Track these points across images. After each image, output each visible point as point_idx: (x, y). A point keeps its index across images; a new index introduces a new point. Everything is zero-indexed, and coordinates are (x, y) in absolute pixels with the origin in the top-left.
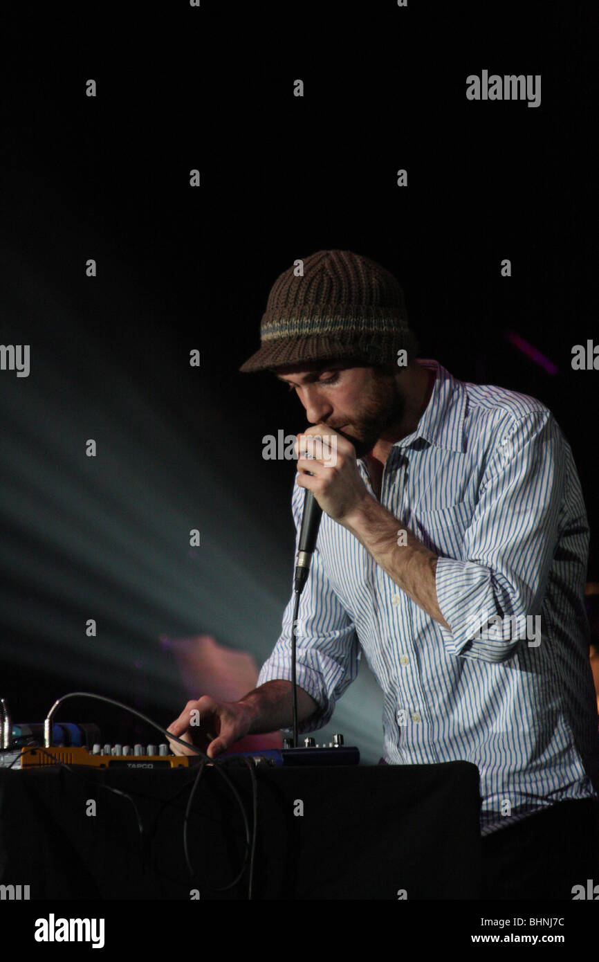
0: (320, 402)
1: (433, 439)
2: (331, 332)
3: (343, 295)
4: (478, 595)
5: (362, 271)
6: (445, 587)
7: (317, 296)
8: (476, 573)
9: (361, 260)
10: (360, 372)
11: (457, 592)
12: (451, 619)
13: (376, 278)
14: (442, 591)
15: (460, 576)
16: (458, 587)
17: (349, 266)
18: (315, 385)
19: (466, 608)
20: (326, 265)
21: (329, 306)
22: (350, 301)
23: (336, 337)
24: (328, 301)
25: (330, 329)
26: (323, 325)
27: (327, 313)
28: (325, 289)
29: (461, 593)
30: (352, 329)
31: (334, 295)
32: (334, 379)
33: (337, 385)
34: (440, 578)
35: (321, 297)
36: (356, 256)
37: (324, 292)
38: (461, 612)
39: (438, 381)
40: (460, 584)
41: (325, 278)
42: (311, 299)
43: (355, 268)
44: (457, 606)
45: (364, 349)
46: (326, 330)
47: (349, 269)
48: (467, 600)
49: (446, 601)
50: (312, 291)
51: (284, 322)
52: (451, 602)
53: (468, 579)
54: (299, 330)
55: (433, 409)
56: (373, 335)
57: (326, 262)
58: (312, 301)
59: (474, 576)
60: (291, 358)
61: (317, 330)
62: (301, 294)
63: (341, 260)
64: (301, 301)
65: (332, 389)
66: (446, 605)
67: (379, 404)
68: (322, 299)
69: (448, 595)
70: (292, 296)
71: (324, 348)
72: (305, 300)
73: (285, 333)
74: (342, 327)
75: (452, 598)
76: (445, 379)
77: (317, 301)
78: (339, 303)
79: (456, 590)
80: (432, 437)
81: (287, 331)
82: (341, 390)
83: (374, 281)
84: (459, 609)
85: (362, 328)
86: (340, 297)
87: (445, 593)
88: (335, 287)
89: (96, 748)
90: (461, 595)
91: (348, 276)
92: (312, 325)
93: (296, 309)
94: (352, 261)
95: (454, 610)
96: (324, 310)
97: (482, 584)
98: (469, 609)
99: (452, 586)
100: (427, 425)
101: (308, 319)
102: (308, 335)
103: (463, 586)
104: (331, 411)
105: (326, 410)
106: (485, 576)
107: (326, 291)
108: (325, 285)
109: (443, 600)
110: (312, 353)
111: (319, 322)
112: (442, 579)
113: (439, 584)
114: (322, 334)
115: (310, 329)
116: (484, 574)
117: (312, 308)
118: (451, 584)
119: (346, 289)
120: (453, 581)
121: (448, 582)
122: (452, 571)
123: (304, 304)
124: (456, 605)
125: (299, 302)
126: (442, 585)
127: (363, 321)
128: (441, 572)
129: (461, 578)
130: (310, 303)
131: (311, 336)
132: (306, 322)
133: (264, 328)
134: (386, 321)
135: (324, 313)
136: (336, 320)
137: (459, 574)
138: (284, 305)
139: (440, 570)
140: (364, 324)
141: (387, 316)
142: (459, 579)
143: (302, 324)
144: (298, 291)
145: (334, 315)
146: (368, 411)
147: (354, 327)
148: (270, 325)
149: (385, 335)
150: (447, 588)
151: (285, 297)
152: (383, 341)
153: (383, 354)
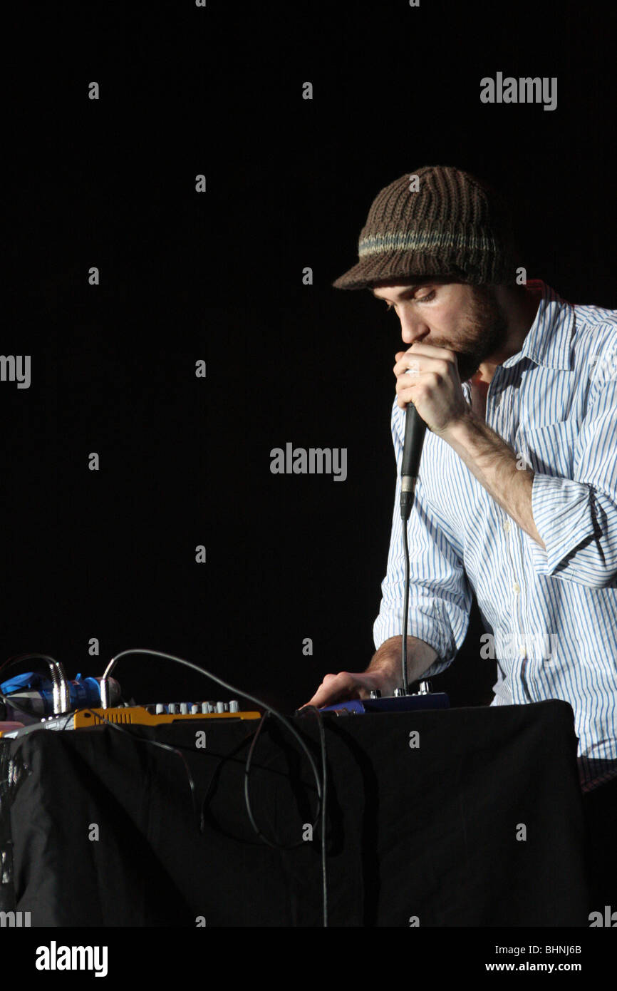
0: (415, 321)
1: (539, 359)
2: (427, 249)
3: (442, 210)
4: (575, 512)
5: (464, 188)
6: (542, 502)
7: (414, 211)
8: (574, 491)
9: (464, 177)
10: (458, 287)
11: (554, 509)
12: (546, 536)
13: (478, 194)
14: (538, 507)
15: (558, 492)
16: (556, 503)
17: (451, 182)
18: (411, 303)
19: (563, 524)
20: (428, 181)
21: (426, 221)
22: (449, 217)
23: (432, 253)
24: (426, 215)
25: (426, 245)
26: (419, 240)
27: (424, 228)
28: (423, 203)
29: (557, 510)
30: (450, 245)
31: (432, 210)
32: (431, 296)
33: (435, 303)
34: (536, 493)
35: (419, 212)
36: (460, 173)
37: (422, 207)
38: (557, 529)
39: (543, 302)
40: (558, 500)
41: (424, 193)
42: (408, 213)
43: (458, 184)
44: (553, 523)
45: (462, 267)
46: (422, 246)
47: (451, 184)
48: (563, 518)
49: (541, 517)
50: (410, 205)
51: (380, 237)
52: (546, 518)
53: (566, 497)
54: (394, 244)
55: (538, 328)
56: (472, 253)
57: (428, 177)
58: (410, 216)
59: (572, 494)
60: (382, 273)
61: (412, 246)
62: (399, 209)
63: (444, 176)
64: (398, 215)
65: (428, 308)
66: (542, 521)
68: (420, 214)
69: (543, 511)
70: (389, 211)
71: (418, 263)
72: (402, 214)
73: (380, 248)
74: (439, 244)
75: (547, 515)
76: (551, 301)
77: (414, 215)
78: (437, 218)
79: (553, 506)
80: (538, 357)
81: (382, 246)
82: (438, 309)
83: (476, 198)
84: (555, 526)
85: (461, 246)
86: (439, 211)
87: (540, 509)
88: (433, 202)
89: (159, 708)
90: (558, 511)
91: (448, 192)
92: (408, 241)
93: (392, 223)
94: (455, 176)
95: (549, 527)
96: (420, 225)
97: (580, 502)
98: (566, 526)
99: (550, 502)
100: (532, 344)
101: (404, 233)
102: (403, 251)
103: (560, 503)
104: (428, 331)
105: (421, 330)
106: (583, 494)
107: (425, 205)
108: (424, 200)
109: (539, 516)
110: (404, 268)
111: (415, 237)
112: (539, 494)
113: (535, 499)
114: (418, 249)
115: (405, 244)
116: (583, 491)
117: (408, 222)
118: (547, 500)
119: (445, 204)
120: (550, 497)
121: (545, 498)
122: (549, 487)
123: (401, 219)
124: (551, 522)
125: (396, 217)
126: (539, 500)
127: (462, 239)
128: (538, 487)
129: (559, 495)
130: (407, 217)
131: (406, 251)
132: (402, 237)
133: (361, 243)
134: (487, 240)
135: (420, 228)
136: (433, 236)
137: (557, 490)
138: (380, 219)
139: (537, 485)
140: (463, 242)
141: (489, 236)
142: (556, 495)
143: (397, 239)
144: (395, 206)
145: (431, 231)
146: (467, 332)
147: (452, 244)
148: (366, 240)
149: (484, 254)
150: (544, 504)
151: (383, 211)
152: (483, 261)
153: (482, 274)
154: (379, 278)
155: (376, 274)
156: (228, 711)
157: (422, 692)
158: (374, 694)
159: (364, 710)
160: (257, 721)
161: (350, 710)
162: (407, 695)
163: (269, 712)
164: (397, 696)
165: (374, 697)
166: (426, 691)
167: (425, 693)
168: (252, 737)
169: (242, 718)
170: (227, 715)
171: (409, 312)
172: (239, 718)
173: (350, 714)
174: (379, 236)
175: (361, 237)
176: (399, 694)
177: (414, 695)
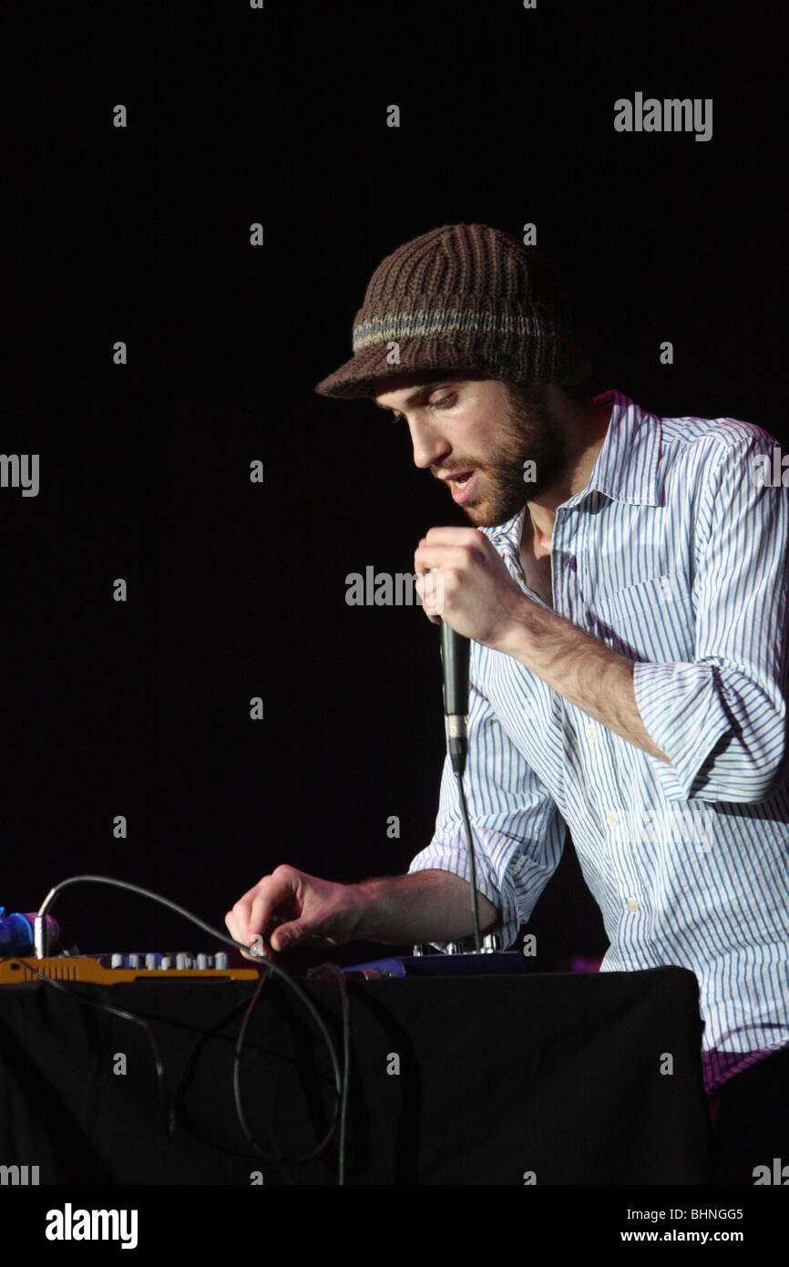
0: (431, 438)
1: (615, 492)
2: (441, 334)
3: (463, 280)
4: (700, 705)
5: (494, 250)
6: (651, 703)
7: (423, 283)
8: (691, 676)
10: (488, 385)
12: (667, 748)
13: (514, 258)
15: (669, 684)
16: (669, 699)
17: (476, 242)
18: (425, 411)
19: (685, 728)
20: (444, 242)
21: (440, 296)
22: (471, 289)
23: (448, 340)
24: (440, 288)
25: (439, 330)
26: (430, 323)
27: (436, 306)
28: (435, 272)
29: (673, 708)
30: (473, 328)
31: (448, 281)
33: (456, 411)
34: (640, 692)
35: (429, 284)
37: (434, 277)
38: (678, 735)
40: (671, 695)
41: (438, 258)
42: (415, 286)
43: (485, 245)
44: (672, 726)
45: (491, 359)
46: (433, 329)
47: (477, 246)
48: (684, 716)
49: (654, 724)
50: (417, 275)
51: (378, 321)
53: (682, 687)
54: (396, 331)
55: (610, 447)
56: (505, 338)
57: (445, 238)
58: (417, 290)
59: (689, 681)
61: (421, 330)
62: (403, 281)
63: (467, 235)
64: (401, 290)
65: (448, 417)
67: (521, 441)
68: (431, 287)
69: (655, 714)
70: (390, 285)
72: (406, 288)
73: (377, 336)
74: (458, 326)
75: (661, 718)
76: (628, 406)
77: (423, 289)
78: (454, 292)
79: (666, 704)
80: (612, 490)
82: (462, 418)
83: (510, 262)
84: (675, 732)
85: (489, 329)
86: (458, 282)
87: (651, 712)
88: (450, 270)
89: (115, 960)
90: (674, 711)
91: (472, 256)
92: (415, 323)
93: (393, 301)
94: (482, 236)
95: (668, 734)
96: (432, 301)
97: (701, 690)
98: (689, 729)
100: (602, 472)
101: (408, 314)
102: (409, 338)
103: (675, 697)
104: (449, 450)
105: (439, 449)
106: (704, 678)
107: (438, 275)
108: (437, 267)
109: (651, 723)
110: (407, 362)
111: (424, 318)
112: (645, 693)
113: (641, 701)
114: (429, 335)
115: (411, 329)
116: (702, 674)
117: (414, 299)
118: (658, 698)
119: (467, 272)
120: (660, 693)
121: (654, 696)
122: (656, 680)
123: (406, 294)
124: (669, 727)
125: (399, 293)
126: (646, 701)
127: (490, 319)
128: (641, 683)
129: (670, 687)
130: (413, 292)
131: (414, 338)
132: (406, 319)
133: (355, 332)
134: (527, 320)
135: (432, 306)
136: (449, 316)
137: (667, 681)
138: (379, 297)
139: (639, 680)
140: (492, 323)
141: (529, 314)
142: (668, 688)
143: (400, 322)
144: (398, 277)
145: (447, 309)
146: (504, 451)
147: (476, 326)
148: (360, 328)
149: (523, 339)
150: (654, 705)
151: (381, 286)
152: (521, 348)
153: (521, 367)
154: (373, 375)
155: (368, 370)
156: (213, 966)
157: (487, 949)
158: (419, 949)
159: (404, 972)
160: (255, 983)
161: (384, 972)
162: (465, 953)
163: (272, 971)
164: (450, 953)
165: (419, 955)
166: (492, 947)
167: (490, 951)
168: (247, 1004)
169: (233, 978)
170: (210, 973)
171: (422, 423)
172: (228, 978)
173: (384, 976)
174: (376, 320)
175: (355, 325)
176: (453, 951)
177: (474, 953)
